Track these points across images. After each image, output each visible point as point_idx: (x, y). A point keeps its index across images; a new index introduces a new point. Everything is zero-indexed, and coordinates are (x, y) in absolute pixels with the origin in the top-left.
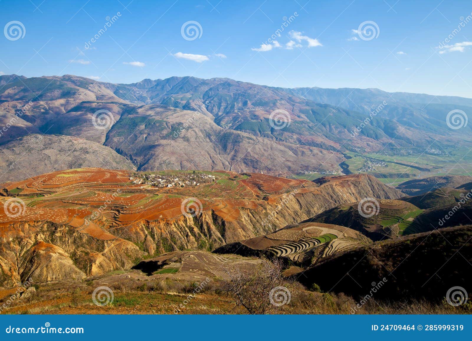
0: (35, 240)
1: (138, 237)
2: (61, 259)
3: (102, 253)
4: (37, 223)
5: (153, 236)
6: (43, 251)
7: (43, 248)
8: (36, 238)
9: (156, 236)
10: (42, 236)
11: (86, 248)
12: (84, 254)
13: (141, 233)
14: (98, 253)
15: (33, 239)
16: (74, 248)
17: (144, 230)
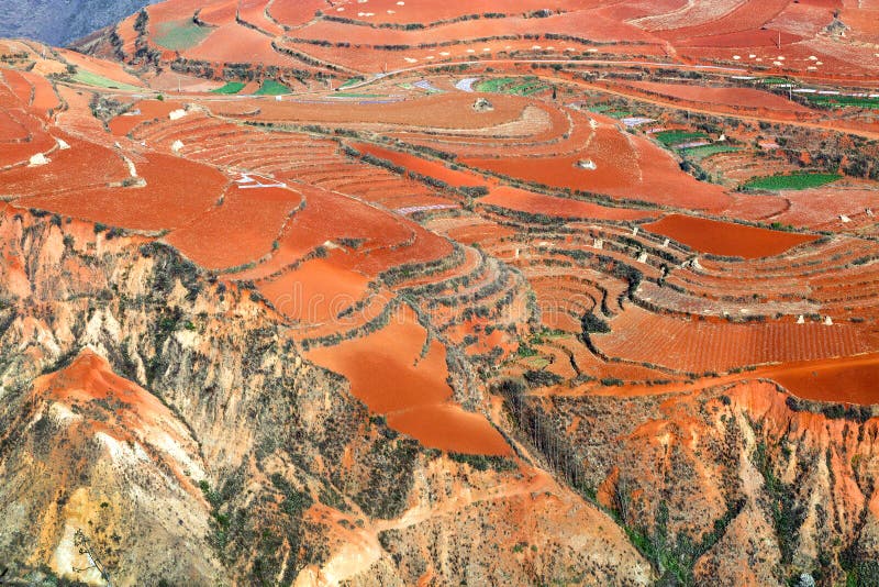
0: (72, 337)
1: (676, 497)
2: (147, 485)
3: (384, 525)
4: (109, 237)
5: (787, 525)
6: (75, 409)
7: (83, 396)
8: (77, 332)
9: (807, 530)
10: (113, 325)
11: (306, 468)
12: (279, 498)
13: (707, 473)
14: (362, 516)
15: (64, 331)
16: (249, 443)
17: (737, 459)
